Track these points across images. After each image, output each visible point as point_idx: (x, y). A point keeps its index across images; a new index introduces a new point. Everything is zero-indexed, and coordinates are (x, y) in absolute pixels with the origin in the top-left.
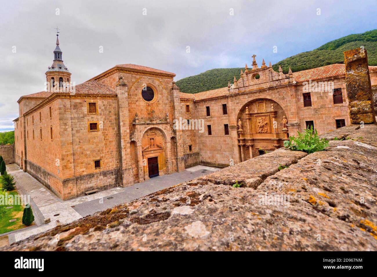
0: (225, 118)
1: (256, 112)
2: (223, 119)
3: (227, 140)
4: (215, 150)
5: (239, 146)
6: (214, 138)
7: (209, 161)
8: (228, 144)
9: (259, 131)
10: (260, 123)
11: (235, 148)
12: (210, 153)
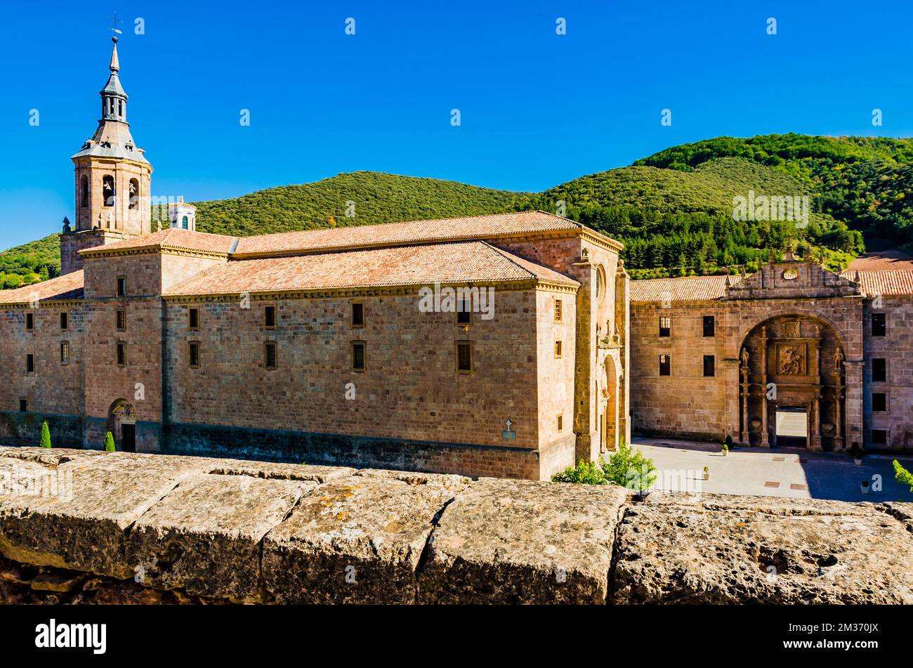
0: (706, 342)
1: (779, 337)
2: (702, 346)
3: (708, 386)
4: (675, 406)
5: (741, 398)
6: (676, 381)
8: (710, 394)
9: (783, 371)
10: (786, 357)
11: (731, 402)
12: (661, 412)
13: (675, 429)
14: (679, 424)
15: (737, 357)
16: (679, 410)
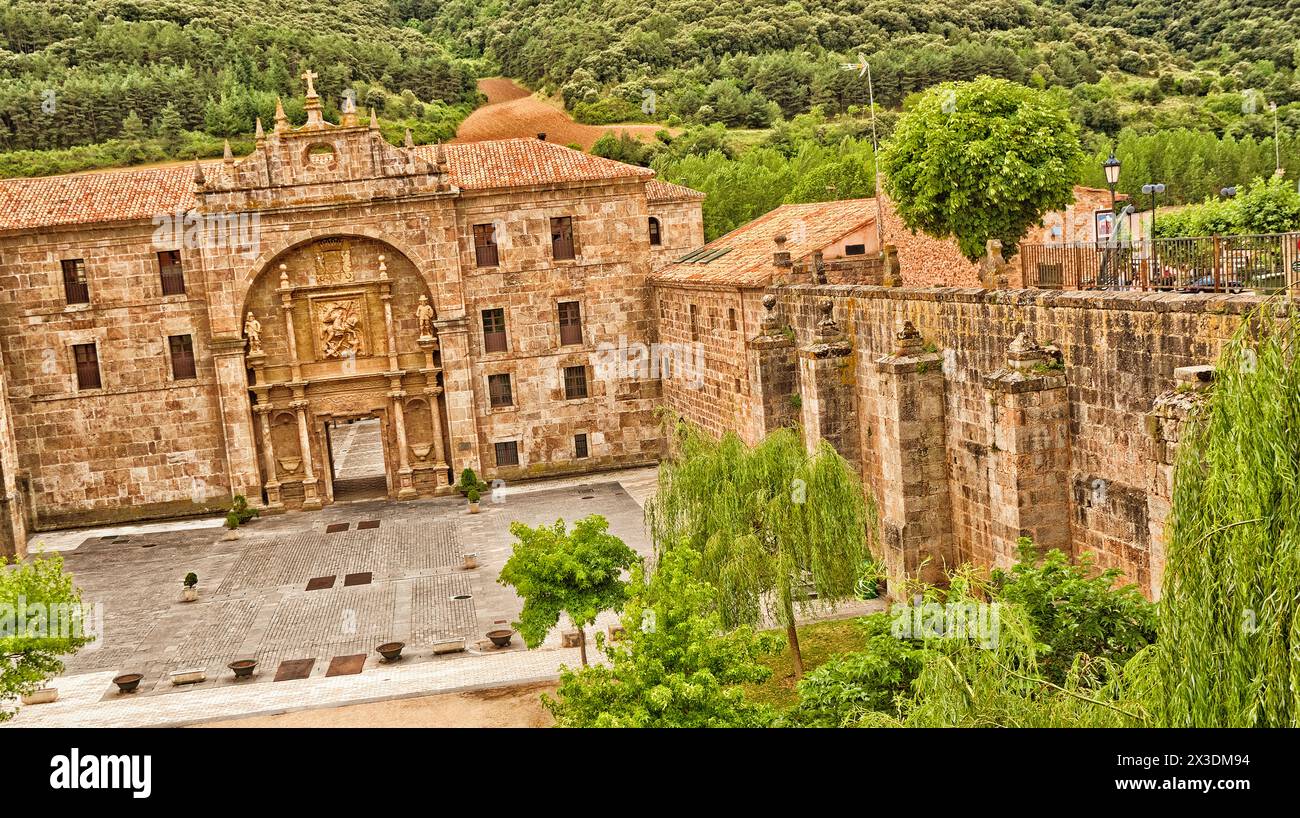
0: (170, 308)
1: (313, 283)
2: (162, 315)
3: (185, 399)
4: (122, 453)
5: (255, 416)
6: (116, 399)
7: (89, 504)
8: (193, 415)
9: (330, 352)
10: (331, 322)
11: (236, 427)
12: (92, 470)
13: (128, 501)
14: (134, 491)
15: (238, 335)
16: (130, 459)
